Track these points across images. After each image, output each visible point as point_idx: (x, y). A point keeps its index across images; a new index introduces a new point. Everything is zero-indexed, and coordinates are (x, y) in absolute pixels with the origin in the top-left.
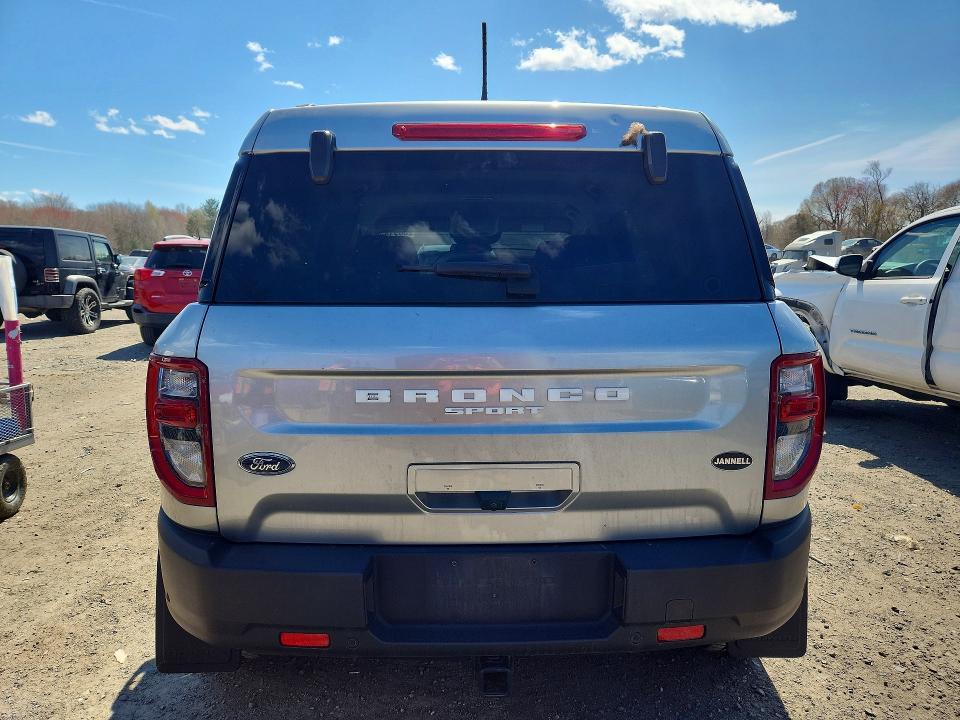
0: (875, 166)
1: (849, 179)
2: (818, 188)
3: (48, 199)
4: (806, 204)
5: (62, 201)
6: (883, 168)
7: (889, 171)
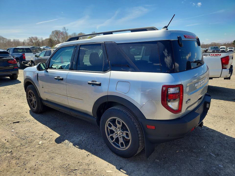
0: (65, 28)
1: (59, 30)
2: (53, 32)
4: (51, 36)
6: (66, 28)
7: (68, 30)
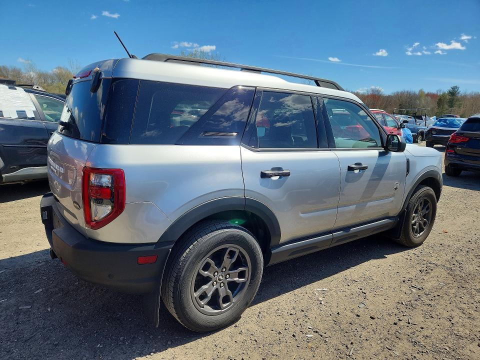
3: (373, 90)
5: (378, 91)
